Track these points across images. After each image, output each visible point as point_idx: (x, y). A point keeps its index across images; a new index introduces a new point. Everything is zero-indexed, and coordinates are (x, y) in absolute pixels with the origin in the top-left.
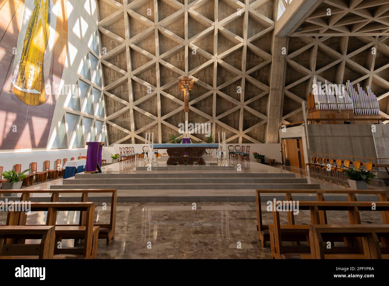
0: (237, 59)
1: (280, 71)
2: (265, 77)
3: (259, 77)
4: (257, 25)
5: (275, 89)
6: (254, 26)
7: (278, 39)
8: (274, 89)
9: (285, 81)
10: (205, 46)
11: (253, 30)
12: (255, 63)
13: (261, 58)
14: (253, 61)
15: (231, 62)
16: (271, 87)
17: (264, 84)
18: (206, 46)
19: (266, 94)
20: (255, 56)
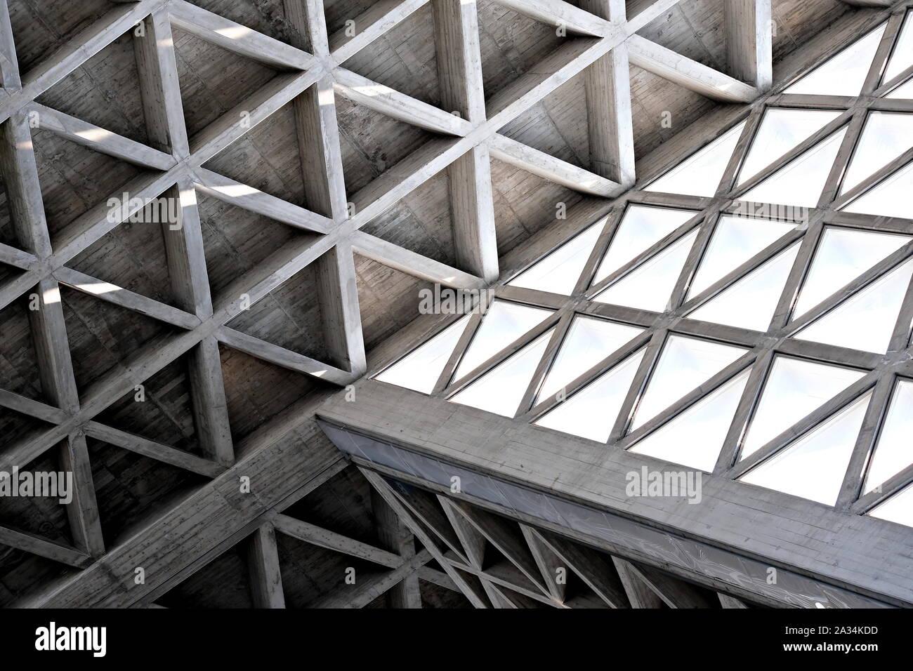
0: (113, 342)
1: (200, 536)
2: (131, 495)
3: (109, 478)
4: (306, 308)
5: (114, 578)
6: (293, 301)
7: (314, 433)
8: (110, 574)
9: (177, 583)
10: (62, 173)
11: (278, 310)
12: (155, 418)
13: (194, 424)
14: (157, 406)
15: (84, 325)
16: (111, 554)
17: (98, 522)
18: (68, 181)
19: (69, 562)
20: (182, 400)
